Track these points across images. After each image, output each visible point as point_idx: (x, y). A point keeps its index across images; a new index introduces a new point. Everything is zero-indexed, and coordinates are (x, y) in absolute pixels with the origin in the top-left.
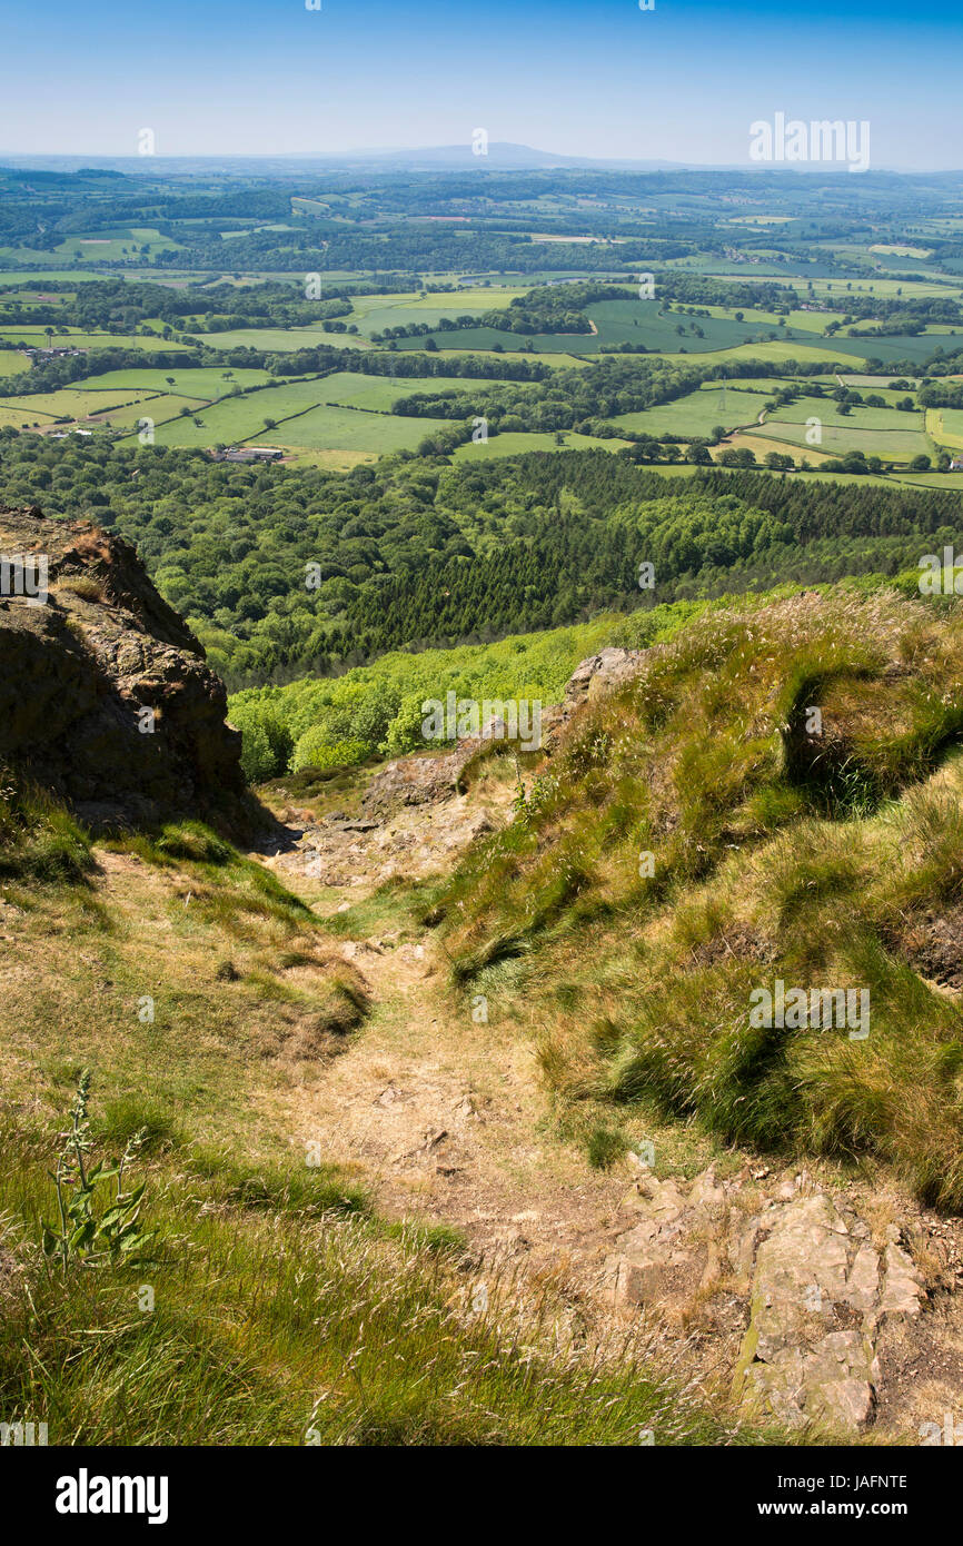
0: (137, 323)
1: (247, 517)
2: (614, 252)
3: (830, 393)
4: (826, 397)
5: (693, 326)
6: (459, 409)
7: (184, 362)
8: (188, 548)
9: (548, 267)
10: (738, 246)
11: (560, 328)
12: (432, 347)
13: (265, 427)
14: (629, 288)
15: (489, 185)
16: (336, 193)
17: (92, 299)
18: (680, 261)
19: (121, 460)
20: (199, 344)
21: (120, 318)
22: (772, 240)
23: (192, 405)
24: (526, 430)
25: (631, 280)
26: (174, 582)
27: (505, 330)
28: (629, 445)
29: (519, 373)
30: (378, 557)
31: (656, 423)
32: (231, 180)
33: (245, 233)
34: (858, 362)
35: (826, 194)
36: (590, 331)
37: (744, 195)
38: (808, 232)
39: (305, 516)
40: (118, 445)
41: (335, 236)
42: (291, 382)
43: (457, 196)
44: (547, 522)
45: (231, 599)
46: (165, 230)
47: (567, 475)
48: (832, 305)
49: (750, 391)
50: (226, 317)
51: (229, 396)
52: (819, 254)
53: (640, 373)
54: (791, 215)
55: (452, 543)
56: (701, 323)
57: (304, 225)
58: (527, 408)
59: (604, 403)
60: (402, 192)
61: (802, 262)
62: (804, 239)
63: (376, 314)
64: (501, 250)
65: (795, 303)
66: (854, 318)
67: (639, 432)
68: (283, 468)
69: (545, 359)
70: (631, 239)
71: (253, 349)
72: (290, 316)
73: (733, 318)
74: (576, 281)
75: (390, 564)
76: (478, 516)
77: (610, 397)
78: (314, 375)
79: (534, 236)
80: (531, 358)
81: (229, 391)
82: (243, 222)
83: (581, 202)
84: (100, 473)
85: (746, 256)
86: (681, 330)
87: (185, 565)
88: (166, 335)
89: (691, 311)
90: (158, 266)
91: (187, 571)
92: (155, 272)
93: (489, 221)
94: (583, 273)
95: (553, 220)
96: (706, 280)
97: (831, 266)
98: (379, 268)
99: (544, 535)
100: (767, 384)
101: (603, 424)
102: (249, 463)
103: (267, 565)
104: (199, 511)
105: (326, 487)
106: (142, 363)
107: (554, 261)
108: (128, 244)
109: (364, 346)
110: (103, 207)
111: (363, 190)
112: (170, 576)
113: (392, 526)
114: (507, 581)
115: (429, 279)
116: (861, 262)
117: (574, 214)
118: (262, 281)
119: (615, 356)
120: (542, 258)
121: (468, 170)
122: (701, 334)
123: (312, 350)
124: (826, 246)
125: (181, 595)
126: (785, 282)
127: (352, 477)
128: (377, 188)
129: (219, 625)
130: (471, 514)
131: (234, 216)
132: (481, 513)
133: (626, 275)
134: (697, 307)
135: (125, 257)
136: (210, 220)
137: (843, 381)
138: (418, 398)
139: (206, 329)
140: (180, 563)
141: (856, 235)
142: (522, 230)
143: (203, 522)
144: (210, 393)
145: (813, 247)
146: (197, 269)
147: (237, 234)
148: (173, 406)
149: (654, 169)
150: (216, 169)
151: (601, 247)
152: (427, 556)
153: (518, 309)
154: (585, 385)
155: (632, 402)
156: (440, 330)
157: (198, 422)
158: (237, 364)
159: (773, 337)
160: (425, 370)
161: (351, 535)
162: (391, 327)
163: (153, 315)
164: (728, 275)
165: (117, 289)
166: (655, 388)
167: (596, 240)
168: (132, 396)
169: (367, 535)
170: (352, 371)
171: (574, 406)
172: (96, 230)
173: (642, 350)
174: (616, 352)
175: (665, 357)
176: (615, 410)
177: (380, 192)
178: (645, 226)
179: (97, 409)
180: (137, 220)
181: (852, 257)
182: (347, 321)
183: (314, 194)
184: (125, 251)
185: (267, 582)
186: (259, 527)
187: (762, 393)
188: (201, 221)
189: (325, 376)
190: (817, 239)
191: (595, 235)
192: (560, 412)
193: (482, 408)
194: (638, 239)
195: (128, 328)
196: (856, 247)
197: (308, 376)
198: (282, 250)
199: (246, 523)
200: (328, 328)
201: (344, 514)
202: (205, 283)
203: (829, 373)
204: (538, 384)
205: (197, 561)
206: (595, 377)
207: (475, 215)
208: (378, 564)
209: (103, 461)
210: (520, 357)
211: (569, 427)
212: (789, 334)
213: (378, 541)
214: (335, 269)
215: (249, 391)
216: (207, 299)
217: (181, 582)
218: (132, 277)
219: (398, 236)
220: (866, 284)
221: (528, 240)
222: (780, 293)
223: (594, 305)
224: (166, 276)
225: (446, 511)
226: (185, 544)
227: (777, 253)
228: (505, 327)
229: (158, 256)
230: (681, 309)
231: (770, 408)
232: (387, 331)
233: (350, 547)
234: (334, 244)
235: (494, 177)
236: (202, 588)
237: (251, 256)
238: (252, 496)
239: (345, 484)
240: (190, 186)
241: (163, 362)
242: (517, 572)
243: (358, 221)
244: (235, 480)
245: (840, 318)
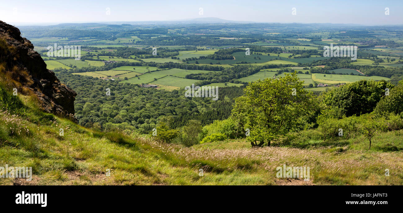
0: (129, 56)
1: (145, 100)
2: (240, 41)
3: (290, 71)
4: (289, 72)
5: (258, 57)
6: (202, 78)
7: (138, 65)
8: (129, 106)
9: (224, 45)
10: (268, 39)
11: (226, 58)
12: (197, 63)
13: (154, 80)
14: (243, 49)
15: (209, 26)
16: (178, 28)
17: (120, 51)
18: (255, 43)
19: (120, 86)
20: (142, 61)
21: (126, 55)
22: (276, 38)
23: (138, 74)
24: (218, 82)
25: (243, 47)
26: (123, 114)
27: (213, 59)
28: (242, 85)
29: (216, 69)
30: (174, 111)
31: (249, 79)
32: (155, 26)
33: (156, 37)
34: (296, 64)
35: (287, 28)
36: (234, 59)
37: (269, 28)
38: (284, 36)
39: (158, 101)
40: (119, 82)
41: (177, 38)
42: (162, 70)
43: (202, 29)
44: (220, 104)
45: (136, 119)
46: (139, 37)
47: (227, 93)
48: (290, 52)
49: (272, 71)
50: (149, 55)
51: (147, 73)
52: (286, 41)
53: (246, 68)
54: (280, 32)
55: (194, 109)
56: (260, 56)
57: (170, 35)
58: (218, 77)
59: (237, 75)
60: (194, 28)
61: (283, 42)
62: (283, 38)
63: (185, 55)
64: (213, 41)
65: (281, 51)
66: (295, 54)
67: (245, 82)
68: (156, 89)
69: (223, 66)
70: (243, 38)
71: (154, 62)
72: (164, 55)
73: (267, 55)
74: (231, 48)
75: (177, 113)
76: (202, 103)
77: (238, 74)
78: (168, 69)
79: (220, 38)
80: (219, 66)
81: (147, 72)
82: (156, 35)
83: (231, 30)
84: (114, 88)
85: (270, 41)
86: (255, 58)
87: (127, 110)
88: (135, 59)
89: (258, 54)
90: (136, 44)
91: (127, 111)
92: (135, 45)
93: (210, 35)
94: (232, 46)
95: (225, 34)
96: (261, 47)
97: (289, 43)
98: (187, 45)
99: (219, 107)
100: (275, 70)
101: (236, 80)
102: (149, 88)
103: (146, 111)
104: (134, 98)
105: (165, 94)
106: (129, 65)
107: (225, 43)
108: (130, 39)
109: (181, 62)
110: (125, 32)
111: (185, 28)
112: (123, 112)
113: (179, 104)
114: (209, 119)
115: (199, 47)
116: (296, 42)
117: (230, 33)
118: (159, 47)
119: (240, 64)
120: (222, 43)
121: (205, 23)
122: (260, 59)
123: (168, 63)
124: (288, 39)
125: (125, 117)
126: (279, 47)
127: (172, 92)
128: (188, 27)
129: (132, 125)
130: (200, 102)
131: (154, 33)
132: (203, 103)
133: (242, 46)
134: (259, 53)
135: (129, 42)
136: (149, 34)
137: (292, 68)
138: (192, 75)
139: (144, 58)
140: (126, 109)
141: (294, 36)
142: (218, 36)
143: (134, 101)
144: (143, 72)
145: (285, 39)
146: (145, 45)
147: (154, 37)
148: (134, 74)
149: (248, 23)
150: (151, 24)
151: (236, 40)
152: (187, 112)
153: (216, 54)
154: (232, 71)
155: (243, 75)
156: (199, 59)
157: (139, 78)
158: (150, 66)
159: (277, 59)
160: (195, 68)
161: (169, 106)
162: (187, 58)
163: (133, 54)
164: (266, 46)
165: (126, 49)
166: (249, 71)
167: (235, 39)
168: (125, 72)
169: (173, 106)
170: (177, 68)
171: (229, 76)
172: (124, 36)
173: (246, 63)
174: (240, 63)
175: (252, 64)
176: (239, 77)
177: (189, 28)
178: (247, 35)
179: (117, 74)
180: (133, 34)
181: (294, 41)
182: (177, 57)
183: (173, 29)
184: (129, 41)
185: (146, 115)
186: (147, 103)
187: (274, 71)
188: (147, 35)
189: (170, 69)
190: (286, 37)
191: (235, 38)
192: (226, 78)
193: (207, 78)
194: (245, 38)
195: (127, 57)
196: (295, 39)
197: (166, 69)
198: (164, 41)
199: (144, 101)
200: (172, 58)
201: (168, 101)
202: (146, 48)
203: (290, 66)
204: (221, 72)
205: (130, 109)
206: (235, 69)
207: (206, 33)
208: (174, 113)
209: (115, 86)
210: (217, 65)
211: (228, 81)
212: (280, 58)
213: (175, 108)
214: (176, 45)
215: (152, 72)
216: (145, 51)
217: (125, 114)
218: (130, 46)
219: (192, 38)
220: (297, 47)
221: (219, 39)
222: (278, 49)
223: (235, 53)
224: (138, 46)
225: (194, 102)
226: (129, 105)
227: (277, 41)
228: (213, 58)
229: (136, 42)
230: (255, 53)
231: (276, 75)
232: (186, 59)
233: (168, 109)
234: (177, 39)
235: (211, 25)
236: (130, 116)
237: (157, 42)
238: (148, 95)
239: (170, 94)
240: (146, 27)
241: (133, 65)
242: (212, 117)
243: (183, 34)
244: (144, 92)
245: (292, 54)
